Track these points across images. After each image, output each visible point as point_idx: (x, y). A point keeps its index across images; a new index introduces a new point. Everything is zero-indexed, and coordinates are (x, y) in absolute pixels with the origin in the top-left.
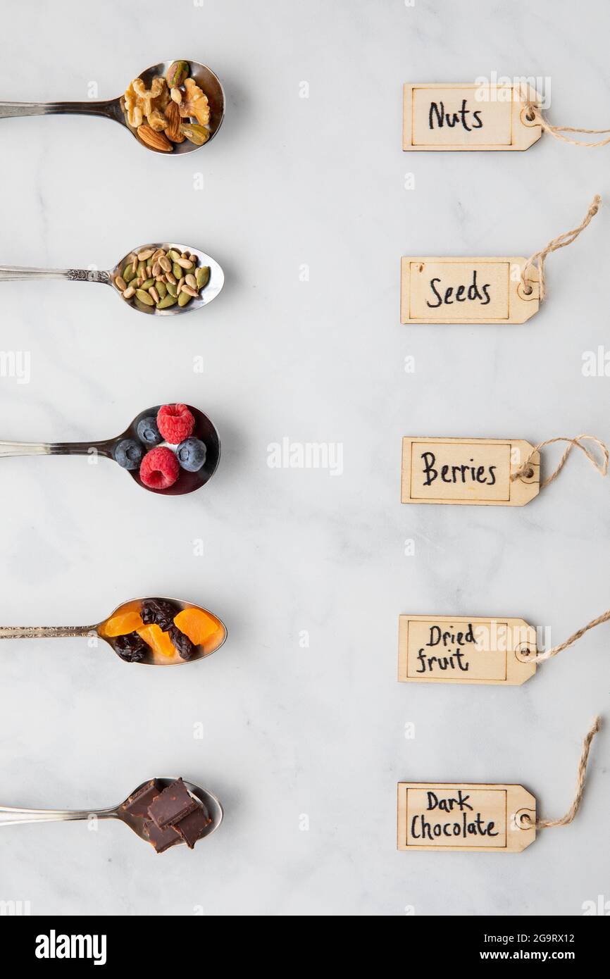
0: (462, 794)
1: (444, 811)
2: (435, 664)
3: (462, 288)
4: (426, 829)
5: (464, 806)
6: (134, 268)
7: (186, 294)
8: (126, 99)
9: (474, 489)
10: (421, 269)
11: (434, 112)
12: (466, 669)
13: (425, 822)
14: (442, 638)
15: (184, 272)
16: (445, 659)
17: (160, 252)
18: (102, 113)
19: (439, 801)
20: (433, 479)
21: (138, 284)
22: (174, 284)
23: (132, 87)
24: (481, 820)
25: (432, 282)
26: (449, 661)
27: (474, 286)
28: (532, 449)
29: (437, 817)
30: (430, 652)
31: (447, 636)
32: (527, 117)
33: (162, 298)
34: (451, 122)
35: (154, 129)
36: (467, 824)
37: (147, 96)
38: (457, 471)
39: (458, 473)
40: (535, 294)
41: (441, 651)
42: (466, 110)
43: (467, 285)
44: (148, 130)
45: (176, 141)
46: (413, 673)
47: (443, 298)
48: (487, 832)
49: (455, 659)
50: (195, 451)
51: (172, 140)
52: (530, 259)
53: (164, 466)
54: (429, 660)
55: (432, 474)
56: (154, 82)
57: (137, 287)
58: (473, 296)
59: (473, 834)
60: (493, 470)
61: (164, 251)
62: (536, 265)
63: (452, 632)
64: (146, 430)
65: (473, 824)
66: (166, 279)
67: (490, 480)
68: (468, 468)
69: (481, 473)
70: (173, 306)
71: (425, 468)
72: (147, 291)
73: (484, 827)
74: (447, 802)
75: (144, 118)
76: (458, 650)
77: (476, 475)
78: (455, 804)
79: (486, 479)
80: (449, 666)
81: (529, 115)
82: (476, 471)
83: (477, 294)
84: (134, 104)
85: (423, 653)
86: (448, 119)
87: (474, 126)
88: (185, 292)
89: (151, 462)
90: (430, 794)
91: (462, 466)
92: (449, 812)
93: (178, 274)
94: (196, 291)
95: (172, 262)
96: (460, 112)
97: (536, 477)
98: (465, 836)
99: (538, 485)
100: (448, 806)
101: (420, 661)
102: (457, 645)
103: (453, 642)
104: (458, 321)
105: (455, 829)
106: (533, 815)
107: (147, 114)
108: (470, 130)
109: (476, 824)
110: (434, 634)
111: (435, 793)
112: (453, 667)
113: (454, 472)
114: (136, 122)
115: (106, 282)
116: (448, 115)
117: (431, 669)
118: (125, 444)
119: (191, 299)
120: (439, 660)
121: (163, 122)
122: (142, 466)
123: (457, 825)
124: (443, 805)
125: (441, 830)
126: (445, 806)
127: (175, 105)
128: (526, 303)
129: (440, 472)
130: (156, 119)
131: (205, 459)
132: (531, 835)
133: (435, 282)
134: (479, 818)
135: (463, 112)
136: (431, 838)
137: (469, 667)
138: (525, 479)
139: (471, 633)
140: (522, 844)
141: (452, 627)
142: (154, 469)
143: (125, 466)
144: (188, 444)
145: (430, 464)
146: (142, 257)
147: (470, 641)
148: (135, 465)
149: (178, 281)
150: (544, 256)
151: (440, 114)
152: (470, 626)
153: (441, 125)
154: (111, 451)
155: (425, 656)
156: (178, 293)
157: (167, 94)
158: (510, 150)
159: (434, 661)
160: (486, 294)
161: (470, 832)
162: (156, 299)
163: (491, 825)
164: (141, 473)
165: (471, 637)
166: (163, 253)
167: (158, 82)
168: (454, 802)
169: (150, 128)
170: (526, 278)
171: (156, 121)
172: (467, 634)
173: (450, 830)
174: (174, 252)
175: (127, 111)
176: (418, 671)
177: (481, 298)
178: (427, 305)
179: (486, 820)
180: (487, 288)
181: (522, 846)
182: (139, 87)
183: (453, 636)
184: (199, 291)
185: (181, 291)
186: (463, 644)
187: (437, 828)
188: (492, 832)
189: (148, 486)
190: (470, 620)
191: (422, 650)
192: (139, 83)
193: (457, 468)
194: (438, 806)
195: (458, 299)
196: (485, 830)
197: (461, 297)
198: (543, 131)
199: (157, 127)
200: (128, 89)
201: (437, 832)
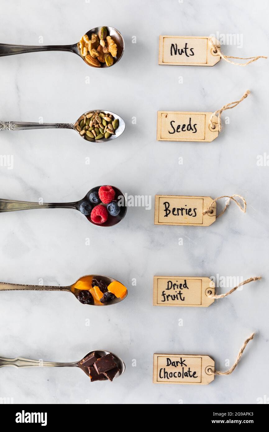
0: (182, 359)
1: (174, 366)
2: (170, 298)
3: (184, 126)
4: (166, 374)
5: (183, 364)
6: (85, 121)
7: (108, 133)
8: (80, 44)
9: (186, 218)
10: (166, 116)
11: (173, 48)
12: (184, 300)
13: (165, 371)
14: (173, 286)
15: (107, 123)
16: (174, 296)
17: (96, 114)
18: (69, 50)
19: (172, 362)
20: (169, 214)
21: (87, 128)
22: (103, 128)
23: (83, 39)
24: (190, 371)
25: (171, 122)
26: (176, 296)
27: (190, 125)
28: (213, 201)
29: (170, 369)
30: (167, 293)
31: (175, 285)
32: (214, 51)
33: (98, 135)
34: (180, 53)
35: (93, 57)
36: (184, 372)
37: (89, 43)
38: (179, 210)
39: (180, 212)
40: (216, 129)
41: (172, 292)
42: (187, 47)
43: (187, 124)
44: (90, 57)
45: (103, 62)
46: (160, 302)
47: (176, 129)
48: (193, 376)
49: (179, 296)
50: (115, 207)
51: (101, 61)
52: (215, 113)
53: (102, 213)
54: (167, 296)
55: (168, 212)
56: (92, 36)
57: (86, 130)
58: (189, 129)
59: (187, 377)
60: (195, 210)
61: (98, 113)
62: (217, 116)
63: (178, 284)
64: (94, 197)
65: (186, 373)
66: (99, 126)
67: (194, 214)
68: (184, 209)
69: (190, 211)
70: (103, 138)
71: (165, 209)
72: (91, 131)
73: (191, 374)
74: (176, 363)
75: (88, 52)
76: (180, 291)
77: (188, 212)
78: (179, 364)
79: (192, 214)
80: (176, 299)
81: (215, 51)
82: (188, 211)
83: (191, 128)
84: (84, 46)
85: (164, 293)
86: (179, 52)
87: (190, 55)
88: (107, 132)
89: (95, 212)
90: (168, 359)
91: (182, 208)
92: (176, 367)
93: (104, 124)
94: (113, 131)
95: (102, 119)
96: (184, 48)
97: (214, 213)
98: (183, 378)
99: (215, 217)
100: (176, 364)
101: (163, 296)
102: (179, 289)
103: (178, 288)
104: (182, 140)
105: (178, 375)
106: (213, 369)
107: (90, 50)
108: (188, 56)
109: (188, 373)
110: (169, 284)
111: (170, 358)
112: (178, 299)
113: (178, 211)
114: (85, 54)
115: (73, 129)
116: (179, 50)
117: (168, 300)
118: (84, 204)
119: (110, 135)
120: (172, 296)
121: (97, 54)
122: (92, 213)
123: (179, 373)
124: (173, 364)
125: (172, 375)
126: (174, 364)
127: (101, 47)
128: (213, 133)
129: (171, 210)
130: (94, 53)
131: (120, 210)
132: (212, 378)
133: (173, 122)
134: (189, 370)
135: (186, 48)
136: (168, 378)
137: (185, 299)
138: (209, 214)
139: (185, 284)
140: (208, 381)
141: (177, 281)
142: (97, 215)
143: (84, 214)
144: (112, 203)
145: (167, 207)
146: (88, 116)
147: (185, 288)
148: (88, 213)
149: (104, 127)
150: (221, 112)
151: (176, 49)
152: (185, 281)
153: (176, 54)
154: (78, 207)
155: (165, 294)
156: (105, 132)
157: (98, 42)
158: (206, 66)
159: (169, 297)
160: (195, 128)
161: (185, 376)
162: (95, 135)
163: (195, 373)
164: (91, 217)
165: (185, 286)
166: (97, 114)
167: (95, 36)
168: (178, 363)
169: (91, 56)
170: (213, 122)
171: (93, 53)
172: (184, 285)
173: (176, 375)
174: (102, 114)
175: (81, 49)
176: (162, 301)
177: (193, 130)
178: (168, 133)
179: (192, 371)
180: (195, 125)
181: (208, 382)
182: (86, 39)
183: (178, 285)
184: (114, 131)
185: (106, 132)
186: (182, 289)
187: (171, 374)
188: (195, 376)
189: (94, 222)
190: (185, 278)
191: (164, 291)
192: (86, 37)
193: (179, 209)
194: (171, 365)
195: (183, 130)
196: (192, 375)
197: (184, 129)
198: (221, 58)
199: (94, 56)
200: (81, 39)
201: (171, 376)
